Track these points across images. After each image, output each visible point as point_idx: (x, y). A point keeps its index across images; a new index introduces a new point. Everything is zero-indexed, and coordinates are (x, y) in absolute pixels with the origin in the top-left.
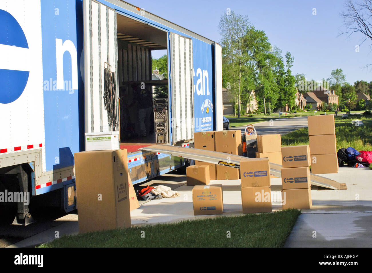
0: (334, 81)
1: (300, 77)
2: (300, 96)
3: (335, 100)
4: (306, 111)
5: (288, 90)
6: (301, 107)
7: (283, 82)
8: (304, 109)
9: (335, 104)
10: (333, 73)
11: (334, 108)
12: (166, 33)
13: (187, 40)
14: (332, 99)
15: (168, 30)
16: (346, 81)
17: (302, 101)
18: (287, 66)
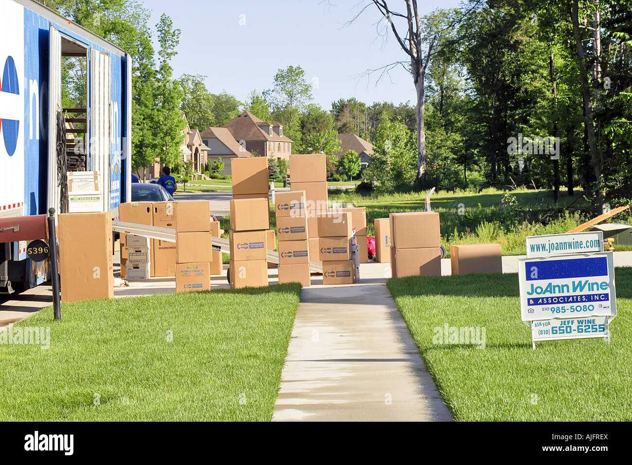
0: (281, 99)
1: (190, 82)
2: (192, 137)
3: (284, 151)
4: (208, 178)
5: (162, 119)
6: (196, 168)
7: (150, 97)
8: (202, 173)
9: (284, 161)
10: (279, 77)
11: (281, 172)
12: (86, 49)
13: (107, 57)
14: (277, 148)
15: (88, 45)
16: (312, 102)
17: (197, 149)
18: (160, 53)
